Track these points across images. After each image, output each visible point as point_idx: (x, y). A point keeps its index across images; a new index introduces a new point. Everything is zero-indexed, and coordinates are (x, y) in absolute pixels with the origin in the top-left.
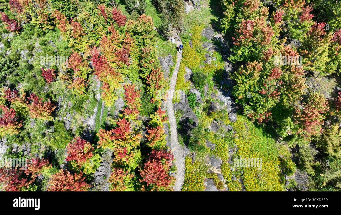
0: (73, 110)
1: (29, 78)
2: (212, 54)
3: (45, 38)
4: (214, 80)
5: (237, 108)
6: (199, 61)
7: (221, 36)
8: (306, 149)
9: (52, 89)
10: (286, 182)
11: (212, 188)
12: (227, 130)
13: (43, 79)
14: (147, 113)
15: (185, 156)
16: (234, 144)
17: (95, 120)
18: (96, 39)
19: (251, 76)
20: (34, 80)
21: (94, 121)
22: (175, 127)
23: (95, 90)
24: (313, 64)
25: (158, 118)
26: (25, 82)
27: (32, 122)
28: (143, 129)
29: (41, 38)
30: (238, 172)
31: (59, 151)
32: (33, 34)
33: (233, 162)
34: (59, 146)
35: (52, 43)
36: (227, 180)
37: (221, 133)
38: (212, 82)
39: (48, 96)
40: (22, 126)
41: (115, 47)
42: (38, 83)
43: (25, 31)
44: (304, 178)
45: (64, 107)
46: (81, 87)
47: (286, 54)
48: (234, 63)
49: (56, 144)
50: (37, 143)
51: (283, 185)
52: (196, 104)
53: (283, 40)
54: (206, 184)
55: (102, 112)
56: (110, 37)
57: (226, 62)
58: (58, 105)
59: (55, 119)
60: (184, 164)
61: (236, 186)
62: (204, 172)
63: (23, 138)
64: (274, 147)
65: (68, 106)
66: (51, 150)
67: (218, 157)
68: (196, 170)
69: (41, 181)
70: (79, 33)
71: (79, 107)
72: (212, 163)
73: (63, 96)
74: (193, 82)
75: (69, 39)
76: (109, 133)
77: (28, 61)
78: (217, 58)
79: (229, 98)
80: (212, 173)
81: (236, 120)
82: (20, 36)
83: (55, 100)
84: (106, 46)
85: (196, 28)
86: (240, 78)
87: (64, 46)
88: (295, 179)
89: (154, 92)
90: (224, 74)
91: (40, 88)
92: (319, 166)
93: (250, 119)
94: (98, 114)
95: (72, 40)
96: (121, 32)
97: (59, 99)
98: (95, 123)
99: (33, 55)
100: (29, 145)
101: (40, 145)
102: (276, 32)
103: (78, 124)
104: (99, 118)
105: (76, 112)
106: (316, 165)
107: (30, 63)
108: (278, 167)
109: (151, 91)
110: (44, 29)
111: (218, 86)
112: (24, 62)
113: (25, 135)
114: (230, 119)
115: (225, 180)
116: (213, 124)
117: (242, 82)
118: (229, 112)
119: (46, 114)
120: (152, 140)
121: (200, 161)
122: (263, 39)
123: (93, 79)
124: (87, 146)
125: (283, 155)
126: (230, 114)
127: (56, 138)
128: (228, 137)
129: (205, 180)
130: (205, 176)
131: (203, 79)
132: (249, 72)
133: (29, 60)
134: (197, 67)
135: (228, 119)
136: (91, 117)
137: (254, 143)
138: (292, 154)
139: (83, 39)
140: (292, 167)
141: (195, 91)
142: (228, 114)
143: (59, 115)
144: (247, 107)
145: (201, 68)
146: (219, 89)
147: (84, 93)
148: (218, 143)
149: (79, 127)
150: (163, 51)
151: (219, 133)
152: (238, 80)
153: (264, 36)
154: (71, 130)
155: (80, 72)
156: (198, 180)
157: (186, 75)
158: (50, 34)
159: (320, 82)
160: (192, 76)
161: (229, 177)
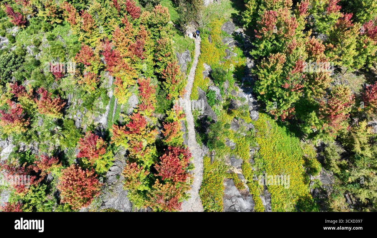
0: (84, 107)
1: (36, 74)
2: (233, 49)
3: (53, 33)
4: (234, 77)
5: (259, 106)
6: (218, 57)
7: (242, 31)
8: (332, 148)
9: (60, 86)
10: (311, 182)
11: (232, 189)
12: (248, 129)
13: (51, 75)
14: (163, 111)
15: (203, 155)
16: (256, 143)
17: (108, 118)
18: (108, 34)
19: (273, 69)
20: (42, 76)
21: (106, 119)
22: (193, 126)
23: (107, 87)
24: (340, 58)
25: (175, 115)
26: (32, 78)
27: (40, 120)
28: (158, 127)
29: (48, 33)
30: (259, 172)
31: (68, 150)
32: (40, 29)
33: (255, 161)
34: (68, 145)
35: (60, 37)
36: (248, 180)
37: (242, 131)
38: (233, 79)
39: (56, 92)
40: (29, 124)
41: (129, 40)
42: (45, 80)
43: (31, 25)
44: (329, 178)
45: (74, 105)
46: (92, 82)
47: (311, 46)
48: (256, 58)
49: (66, 142)
50: (46, 142)
51: (308, 185)
52: (215, 101)
53: (308, 33)
54: (225, 184)
55: (114, 110)
56: (124, 30)
57: (248, 58)
58: (67, 103)
59: (64, 117)
60: (202, 164)
61: (257, 186)
62: (224, 172)
63: (30, 137)
64: (298, 146)
65: (78, 104)
66: (61, 150)
67: (238, 157)
68: (215, 169)
69: (50, 182)
70: (89, 26)
71: (89, 104)
72: (232, 163)
73: (72, 93)
74: (212, 79)
75: (79, 33)
76: (123, 129)
77: (34, 57)
78: (237, 53)
79: (250, 95)
80: (232, 173)
81: (258, 118)
82: (26, 30)
83: (64, 97)
84: (119, 38)
85: (215, 23)
86: (262, 71)
87: (73, 40)
88: (320, 179)
89: (170, 87)
90: (245, 70)
91: (48, 85)
92: (345, 165)
93: (273, 117)
94: (110, 113)
95: (82, 34)
96: (135, 25)
97: (68, 96)
98: (107, 121)
99: (40, 51)
100: (37, 144)
101: (49, 144)
102: (301, 24)
103: (89, 122)
104: (112, 116)
105: (86, 110)
106: (342, 163)
107: (37, 58)
108: (303, 166)
109: (167, 86)
110: (52, 23)
111: (239, 83)
112: (31, 57)
113: (33, 134)
114: (251, 117)
115: (246, 181)
116: (233, 122)
117: (263, 76)
118: (251, 110)
119: (56, 110)
120: (168, 136)
121: (219, 161)
122: (287, 31)
123: (105, 76)
124: (100, 142)
125: (307, 154)
126: (252, 112)
127: (66, 136)
128: (249, 136)
129: (225, 181)
130: (225, 177)
131: (223, 75)
132: (271, 64)
133: (36, 55)
134: (217, 63)
135: (249, 117)
136: (103, 114)
137: (277, 142)
138: (317, 154)
139: (94, 33)
140: (317, 167)
141: (214, 88)
142: (250, 111)
143: (69, 113)
144: (270, 103)
145: (221, 64)
146: (239, 86)
147: (96, 89)
148: (238, 142)
149: (91, 125)
150: (180, 46)
151: (239, 132)
152: (260, 74)
153: (287, 27)
154: (82, 129)
155: (92, 67)
156: (217, 180)
157: (204, 71)
158: (58, 28)
159: (349, 79)
160: (211, 72)
161: (250, 177)
